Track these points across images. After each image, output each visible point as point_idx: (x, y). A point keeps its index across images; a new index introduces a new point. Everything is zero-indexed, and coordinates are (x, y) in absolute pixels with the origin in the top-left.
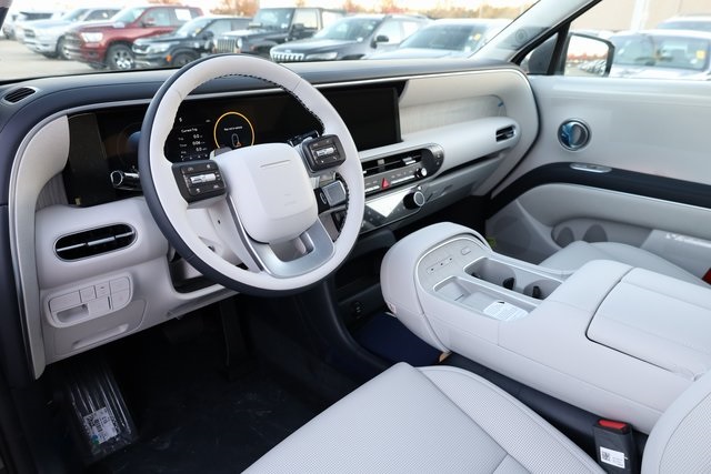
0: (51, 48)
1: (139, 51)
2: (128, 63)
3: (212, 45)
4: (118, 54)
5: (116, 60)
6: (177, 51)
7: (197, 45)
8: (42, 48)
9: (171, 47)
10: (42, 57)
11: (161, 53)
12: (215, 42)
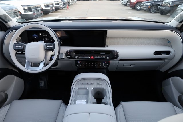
0: (125, 3)
1: (143, 5)
2: (140, 8)
3: (163, 3)
4: (138, 5)
5: (137, 7)
6: (152, 5)
7: (159, 3)
8: (124, 3)
9: (151, 4)
10: (124, 5)
11: (148, 5)
12: (164, 3)
